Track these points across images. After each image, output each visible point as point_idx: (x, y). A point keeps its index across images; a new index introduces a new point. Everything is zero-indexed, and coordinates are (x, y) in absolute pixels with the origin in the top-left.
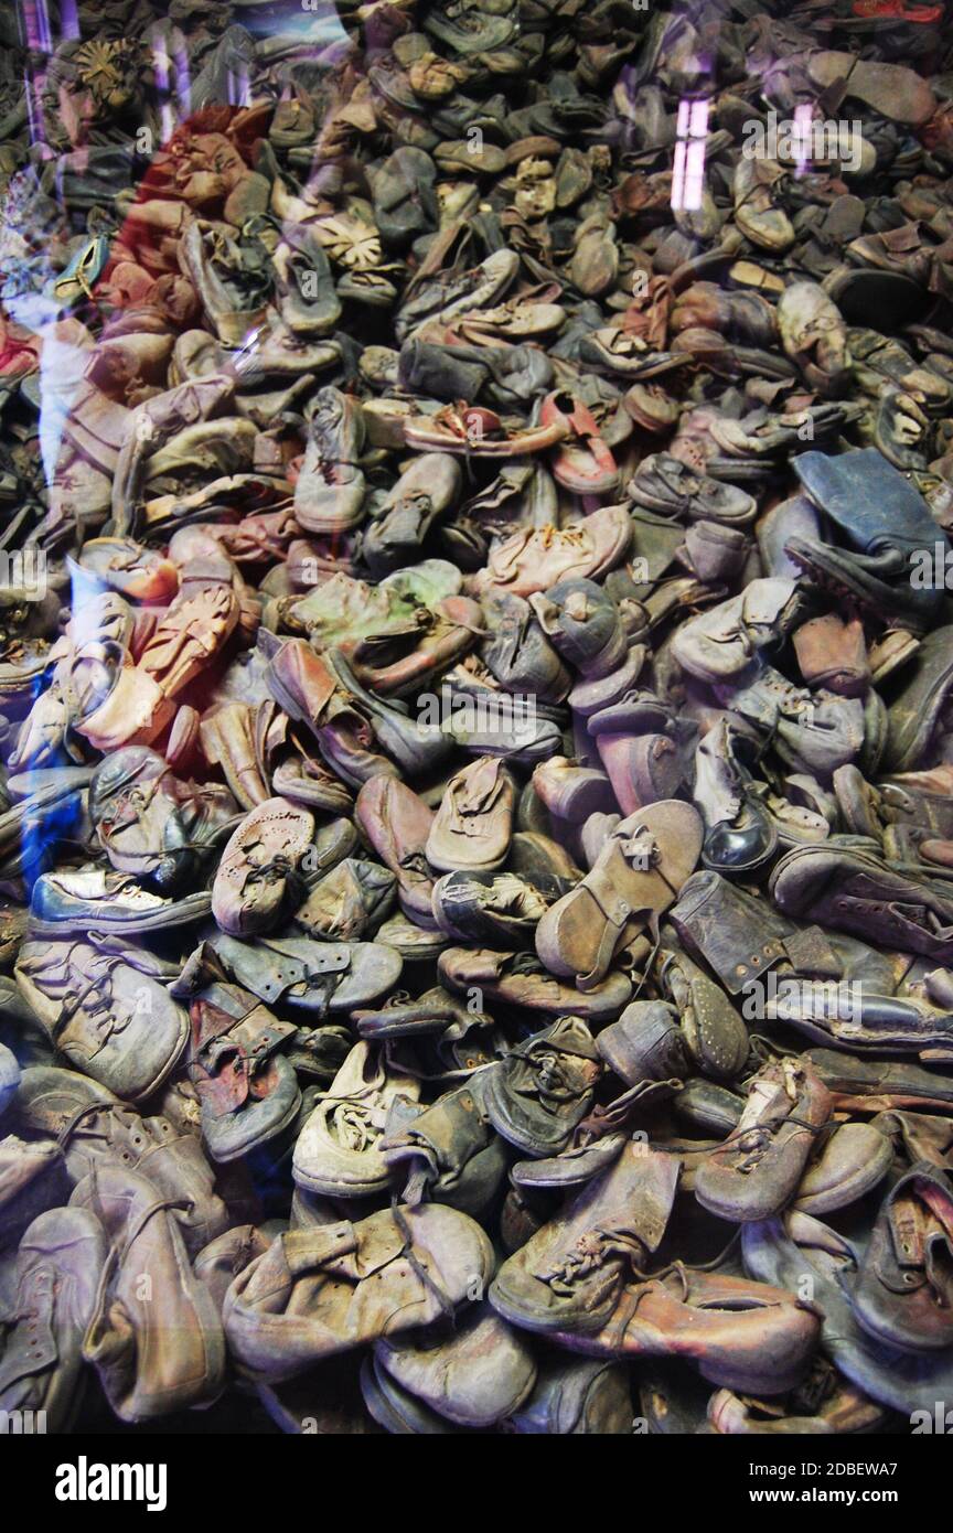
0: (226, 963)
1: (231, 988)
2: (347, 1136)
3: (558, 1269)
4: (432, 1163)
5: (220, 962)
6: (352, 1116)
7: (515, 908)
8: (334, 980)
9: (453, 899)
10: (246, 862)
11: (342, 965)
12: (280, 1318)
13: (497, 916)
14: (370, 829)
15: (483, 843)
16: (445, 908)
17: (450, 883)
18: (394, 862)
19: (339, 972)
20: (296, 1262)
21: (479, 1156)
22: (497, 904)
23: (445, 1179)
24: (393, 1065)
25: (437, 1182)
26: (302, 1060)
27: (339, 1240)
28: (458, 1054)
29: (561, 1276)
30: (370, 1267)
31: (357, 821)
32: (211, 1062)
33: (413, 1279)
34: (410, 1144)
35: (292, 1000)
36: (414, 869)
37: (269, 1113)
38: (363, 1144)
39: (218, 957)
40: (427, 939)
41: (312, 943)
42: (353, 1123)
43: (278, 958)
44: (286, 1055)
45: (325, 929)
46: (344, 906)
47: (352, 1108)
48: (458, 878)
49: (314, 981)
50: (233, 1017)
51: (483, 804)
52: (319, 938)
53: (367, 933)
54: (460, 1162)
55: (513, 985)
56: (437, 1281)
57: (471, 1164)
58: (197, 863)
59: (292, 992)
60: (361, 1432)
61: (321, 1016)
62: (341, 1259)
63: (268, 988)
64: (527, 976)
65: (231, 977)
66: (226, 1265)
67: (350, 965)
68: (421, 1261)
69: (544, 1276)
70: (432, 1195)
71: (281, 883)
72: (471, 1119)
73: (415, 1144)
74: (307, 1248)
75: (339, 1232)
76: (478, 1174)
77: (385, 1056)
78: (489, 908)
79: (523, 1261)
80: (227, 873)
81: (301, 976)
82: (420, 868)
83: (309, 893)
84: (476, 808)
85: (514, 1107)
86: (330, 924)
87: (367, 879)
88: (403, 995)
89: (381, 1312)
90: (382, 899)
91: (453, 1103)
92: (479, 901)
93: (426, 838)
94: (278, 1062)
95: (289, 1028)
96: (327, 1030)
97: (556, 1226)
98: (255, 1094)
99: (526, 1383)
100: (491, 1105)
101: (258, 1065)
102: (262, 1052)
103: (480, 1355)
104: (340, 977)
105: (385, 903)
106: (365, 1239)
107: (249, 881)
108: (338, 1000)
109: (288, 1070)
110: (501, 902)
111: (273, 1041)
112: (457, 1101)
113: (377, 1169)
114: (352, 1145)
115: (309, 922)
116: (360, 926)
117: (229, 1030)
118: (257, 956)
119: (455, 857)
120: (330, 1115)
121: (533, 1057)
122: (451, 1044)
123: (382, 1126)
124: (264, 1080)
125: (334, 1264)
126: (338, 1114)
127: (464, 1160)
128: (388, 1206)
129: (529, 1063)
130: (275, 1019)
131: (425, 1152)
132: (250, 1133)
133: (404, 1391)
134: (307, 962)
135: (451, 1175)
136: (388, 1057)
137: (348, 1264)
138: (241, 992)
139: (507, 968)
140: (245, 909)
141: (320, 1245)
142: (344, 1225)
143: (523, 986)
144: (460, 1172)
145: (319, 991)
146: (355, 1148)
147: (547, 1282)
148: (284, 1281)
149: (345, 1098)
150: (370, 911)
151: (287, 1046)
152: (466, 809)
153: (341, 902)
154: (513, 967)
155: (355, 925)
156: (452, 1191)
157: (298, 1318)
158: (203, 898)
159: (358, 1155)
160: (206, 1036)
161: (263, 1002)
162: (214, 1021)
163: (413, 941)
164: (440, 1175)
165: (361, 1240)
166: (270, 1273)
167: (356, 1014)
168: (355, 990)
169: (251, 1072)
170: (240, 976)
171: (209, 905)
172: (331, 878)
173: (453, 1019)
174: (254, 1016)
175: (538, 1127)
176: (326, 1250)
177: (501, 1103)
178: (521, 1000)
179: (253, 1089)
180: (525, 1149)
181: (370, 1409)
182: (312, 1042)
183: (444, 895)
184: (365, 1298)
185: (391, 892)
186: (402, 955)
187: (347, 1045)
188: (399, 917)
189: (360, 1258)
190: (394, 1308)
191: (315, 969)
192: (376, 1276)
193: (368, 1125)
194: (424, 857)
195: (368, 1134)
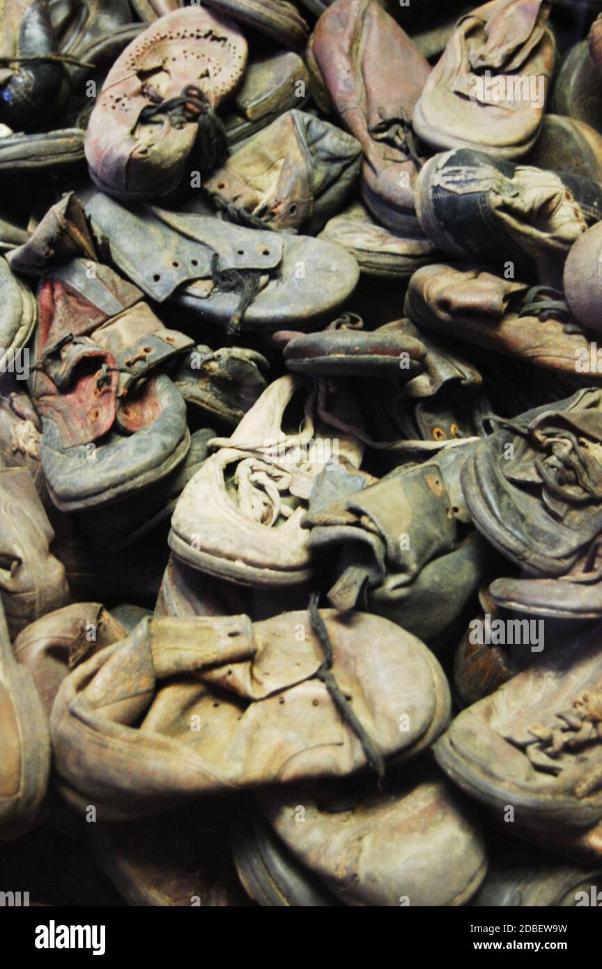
0: (98, 232)
1: (104, 269)
2: (253, 503)
3: (542, 732)
4: (380, 555)
5: (91, 230)
6: (261, 478)
7: (542, 215)
8: (255, 282)
9: (451, 187)
10: (142, 92)
11: (270, 263)
12: (134, 734)
13: (513, 222)
14: (330, 73)
15: (501, 117)
16: (436, 201)
17: (450, 162)
18: (361, 127)
19: (264, 272)
20: (165, 660)
21: (442, 560)
22: (517, 203)
23: (393, 581)
24: (326, 417)
25: (380, 584)
26: (196, 389)
27: (231, 640)
28: (423, 418)
29: (545, 744)
30: (271, 685)
31: (312, 61)
32: (62, 370)
33: (329, 713)
34: (348, 524)
35: (190, 301)
36: (390, 142)
37: (144, 451)
38: (275, 517)
39: (88, 220)
40: (398, 246)
41: (227, 224)
42: (261, 487)
43: (175, 239)
44: (174, 376)
45: (249, 209)
46: (281, 179)
47: (261, 465)
48: (462, 158)
49: (224, 279)
50: (103, 313)
51: (509, 58)
52: (240, 220)
53: (310, 225)
54: (418, 561)
55: (519, 329)
56: (364, 720)
57: (430, 570)
58: (65, 87)
59: (191, 289)
60: (222, 904)
61: (231, 331)
62: (230, 667)
63: (157, 278)
64: (543, 320)
65: (103, 254)
66: (58, 652)
67: (280, 265)
68: (345, 688)
69: (520, 739)
70: (370, 600)
71: (192, 128)
72: (439, 506)
73: (358, 524)
74: (181, 644)
75: (232, 630)
76: (439, 584)
77: (316, 403)
78: (505, 207)
79: (488, 713)
80: (112, 103)
81: (206, 269)
82: (399, 142)
83: (228, 155)
84: (497, 63)
85: (505, 499)
86: (255, 204)
87: (318, 144)
88: (354, 321)
89: (280, 747)
90: (336, 179)
91: (415, 478)
92: (492, 196)
93: (416, 96)
94: (161, 386)
95: (181, 340)
96: (237, 352)
97: (540, 676)
98: (123, 423)
99: (471, 880)
100: (473, 490)
101: (132, 385)
102: (140, 366)
103: (412, 830)
104: (264, 279)
105: (341, 184)
106: (266, 646)
107: (144, 119)
108: (259, 311)
109: (174, 398)
110: (525, 202)
111: (156, 355)
112: (421, 478)
113: (293, 553)
114: (259, 515)
115: (226, 194)
116: (301, 210)
117: (94, 329)
118: (144, 231)
119: (459, 130)
120: (230, 469)
121: (539, 435)
122: (413, 402)
123: (305, 495)
124: (138, 407)
125: (218, 673)
126: (242, 470)
127: (424, 561)
128: (303, 606)
129: (531, 442)
130: (160, 325)
131: (371, 538)
132: (115, 474)
133: (295, 860)
134: (219, 250)
135: (402, 578)
136: (321, 404)
137: (239, 675)
138: (117, 278)
139: (515, 303)
140: (137, 155)
141: (201, 643)
142: (240, 621)
143: (536, 334)
144: (415, 577)
145: (231, 295)
146: (263, 520)
147: (522, 748)
148: (145, 684)
149: (253, 451)
150: (318, 194)
151: (174, 366)
152: (481, 63)
153: (275, 174)
154: (523, 305)
155: (292, 209)
156: (400, 602)
157: (160, 738)
158: (72, 135)
159: (266, 531)
160: (58, 332)
161: (147, 299)
162: (73, 313)
163: (376, 245)
164: (386, 575)
165: (260, 647)
166: (124, 669)
167: (283, 334)
168: (285, 301)
169: (122, 392)
170: (116, 256)
171: (81, 147)
172: (265, 137)
173: (422, 367)
174: (132, 315)
175: (535, 532)
176: (209, 652)
177: (489, 490)
178: (530, 353)
179: (121, 416)
180: (515, 559)
181: (241, 877)
182: (214, 365)
183: (438, 180)
184: (257, 727)
185: (351, 171)
186: (360, 264)
187: (261, 379)
188: (358, 212)
189: (256, 671)
190: (298, 746)
191: (229, 262)
192: (275, 701)
193: (285, 493)
194: (408, 126)
195: (282, 506)
